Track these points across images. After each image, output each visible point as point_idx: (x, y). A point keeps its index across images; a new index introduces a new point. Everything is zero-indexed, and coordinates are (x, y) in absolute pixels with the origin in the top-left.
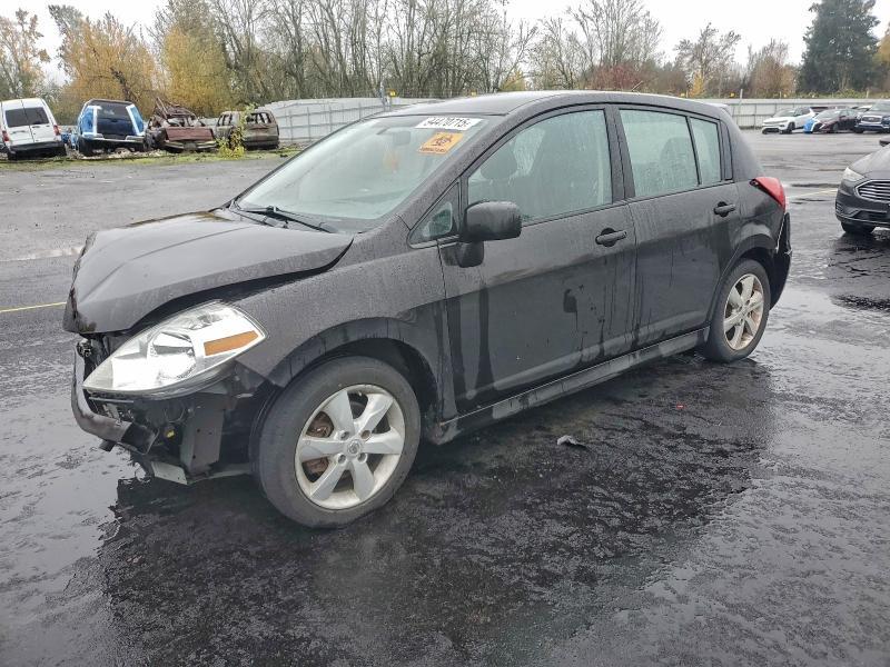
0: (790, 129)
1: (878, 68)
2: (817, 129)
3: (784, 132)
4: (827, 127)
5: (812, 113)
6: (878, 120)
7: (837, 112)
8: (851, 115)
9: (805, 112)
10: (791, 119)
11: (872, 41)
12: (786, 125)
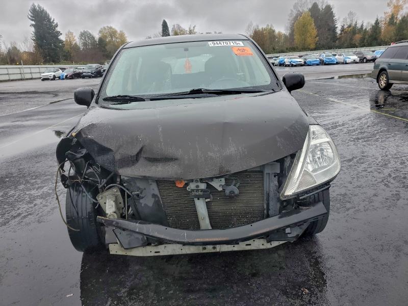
0: (54, 78)
1: (67, 53)
2: (67, 78)
3: (52, 80)
4: (70, 76)
5: (61, 71)
6: (89, 72)
7: (72, 70)
8: (78, 71)
9: (58, 70)
10: (53, 74)
11: (61, 41)
12: (52, 76)
